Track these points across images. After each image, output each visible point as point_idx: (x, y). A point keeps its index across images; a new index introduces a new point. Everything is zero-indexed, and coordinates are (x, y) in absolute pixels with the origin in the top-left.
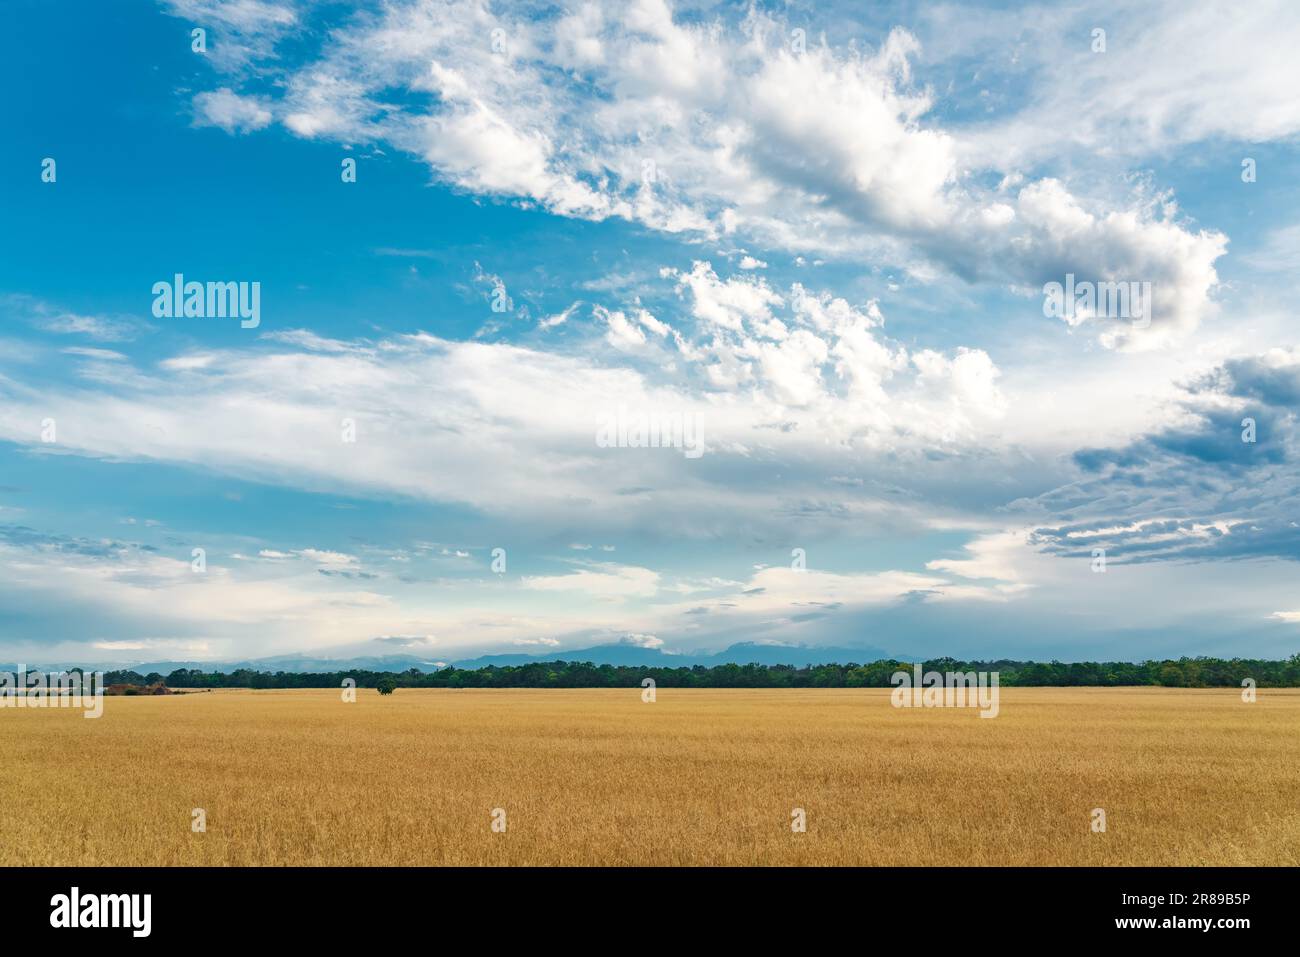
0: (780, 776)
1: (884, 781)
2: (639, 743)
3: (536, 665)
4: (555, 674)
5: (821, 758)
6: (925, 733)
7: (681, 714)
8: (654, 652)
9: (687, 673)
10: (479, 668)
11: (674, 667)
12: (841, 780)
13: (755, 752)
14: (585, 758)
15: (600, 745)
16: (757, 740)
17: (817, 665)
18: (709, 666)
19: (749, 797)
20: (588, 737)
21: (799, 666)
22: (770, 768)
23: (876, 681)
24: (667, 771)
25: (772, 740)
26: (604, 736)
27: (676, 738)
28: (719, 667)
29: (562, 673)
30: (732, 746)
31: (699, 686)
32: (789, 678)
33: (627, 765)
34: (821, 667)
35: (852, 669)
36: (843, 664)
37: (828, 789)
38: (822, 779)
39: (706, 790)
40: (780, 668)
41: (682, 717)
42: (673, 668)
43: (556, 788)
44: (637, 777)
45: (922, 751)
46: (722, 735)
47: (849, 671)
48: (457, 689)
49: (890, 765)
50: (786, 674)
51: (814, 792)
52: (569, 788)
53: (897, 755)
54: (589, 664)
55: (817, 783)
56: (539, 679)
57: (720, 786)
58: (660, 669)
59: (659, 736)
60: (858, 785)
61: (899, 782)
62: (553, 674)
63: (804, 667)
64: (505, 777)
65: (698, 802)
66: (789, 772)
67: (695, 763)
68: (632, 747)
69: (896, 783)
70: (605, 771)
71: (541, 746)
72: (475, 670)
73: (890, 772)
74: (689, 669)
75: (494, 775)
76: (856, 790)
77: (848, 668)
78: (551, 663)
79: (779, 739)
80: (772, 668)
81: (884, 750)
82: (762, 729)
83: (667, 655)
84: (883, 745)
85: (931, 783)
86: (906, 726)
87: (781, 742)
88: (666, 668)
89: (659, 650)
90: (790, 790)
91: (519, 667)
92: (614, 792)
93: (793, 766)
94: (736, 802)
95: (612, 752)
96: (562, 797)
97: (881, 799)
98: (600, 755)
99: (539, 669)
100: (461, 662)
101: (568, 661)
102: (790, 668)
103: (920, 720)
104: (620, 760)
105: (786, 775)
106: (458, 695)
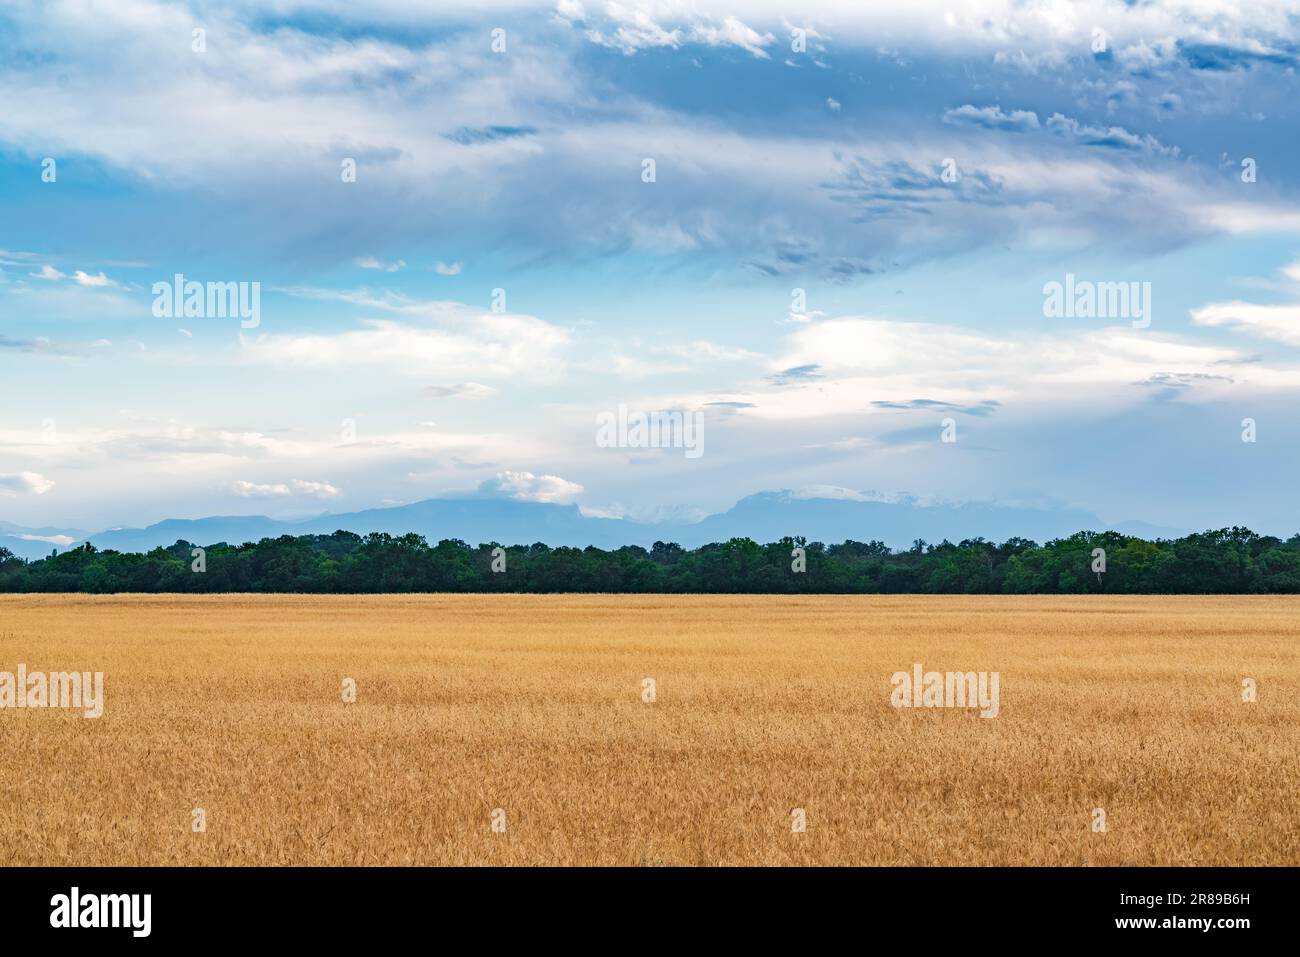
0: (842, 783)
1: (1076, 796)
2: (526, 717)
3: (287, 540)
4: (330, 562)
5: (939, 746)
6: (1177, 693)
7: (622, 652)
8: (565, 512)
9: (641, 560)
10: (153, 548)
11: (609, 546)
12: (980, 794)
13: (786, 731)
14: (395, 744)
15: (436, 717)
16: (793, 707)
17: (937, 542)
18: (689, 546)
19: (770, 830)
20: (409, 701)
21: (899, 545)
22: (821, 768)
23: (1073, 579)
24: (589, 773)
25: (828, 706)
26: (446, 699)
27: (610, 702)
28: (713, 546)
29: (349, 558)
30: (737, 719)
31: (666, 591)
32: (874, 572)
33: (497, 760)
34: (947, 547)
35: (1018, 551)
36: (999, 540)
37: (949, 811)
38: (938, 791)
39: (674, 814)
40: (853, 548)
41: (626, 658)
42: (608, 549)
43: (332, 810)
44: (518, 785)
45: (1166, 732)
46: (716, 696)
47: (1013, 557)
48: (101, 597)
49: (1092, 761)
50: (866, 562)
51: (917, 818)
52: (362, 809)
53: (1109, 740)
54: (412, 538)
55: (924, 799)
56: (296, 572)
57: (706, 805)
58: (576, 550)
59: (570, 698)
60: (1017, 804)
61: (1110, 798)
62: (327, 564)
63: (908, 547)
64: (214, 787)
65: (656, 838)
66: (864, 775)
67: (653, 755)
68: (508, 723)
69: (1102, 800)
70: (446, 773)
71: (300, 721)
72: (145, 552)
73: (1089, 777)
74: (643, 551)
75: (189, 785)
76: (1011, 814)
77: (1009, 548)
78: (323, 538)
79: (845, 706)
80: (834, 549)
81: (1082, 729)
82: (808, 682)
83: (596, 520)
84: (1078, 718)
85: (1183, 797)
86: (1134, 679)
87: (850, 711)
88: (590, 549)
89: (574, 508)
90: (863, 815)
91: (247, 546)
92: (465, 819)
93: (874, 762)
94: (741, 839)
95: (464, 731)
96: (347, 830)
97: (1066, 833)
98: (432, 738)
99: (295, 549)
100: (110, 534)
101: (363, 532)
102: (876, 548)
103: (1166, 667)
104: (480, 751)
105: (855, 783)
106: (106, 609)
